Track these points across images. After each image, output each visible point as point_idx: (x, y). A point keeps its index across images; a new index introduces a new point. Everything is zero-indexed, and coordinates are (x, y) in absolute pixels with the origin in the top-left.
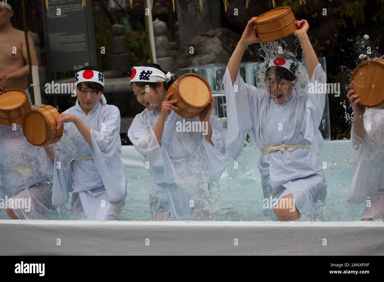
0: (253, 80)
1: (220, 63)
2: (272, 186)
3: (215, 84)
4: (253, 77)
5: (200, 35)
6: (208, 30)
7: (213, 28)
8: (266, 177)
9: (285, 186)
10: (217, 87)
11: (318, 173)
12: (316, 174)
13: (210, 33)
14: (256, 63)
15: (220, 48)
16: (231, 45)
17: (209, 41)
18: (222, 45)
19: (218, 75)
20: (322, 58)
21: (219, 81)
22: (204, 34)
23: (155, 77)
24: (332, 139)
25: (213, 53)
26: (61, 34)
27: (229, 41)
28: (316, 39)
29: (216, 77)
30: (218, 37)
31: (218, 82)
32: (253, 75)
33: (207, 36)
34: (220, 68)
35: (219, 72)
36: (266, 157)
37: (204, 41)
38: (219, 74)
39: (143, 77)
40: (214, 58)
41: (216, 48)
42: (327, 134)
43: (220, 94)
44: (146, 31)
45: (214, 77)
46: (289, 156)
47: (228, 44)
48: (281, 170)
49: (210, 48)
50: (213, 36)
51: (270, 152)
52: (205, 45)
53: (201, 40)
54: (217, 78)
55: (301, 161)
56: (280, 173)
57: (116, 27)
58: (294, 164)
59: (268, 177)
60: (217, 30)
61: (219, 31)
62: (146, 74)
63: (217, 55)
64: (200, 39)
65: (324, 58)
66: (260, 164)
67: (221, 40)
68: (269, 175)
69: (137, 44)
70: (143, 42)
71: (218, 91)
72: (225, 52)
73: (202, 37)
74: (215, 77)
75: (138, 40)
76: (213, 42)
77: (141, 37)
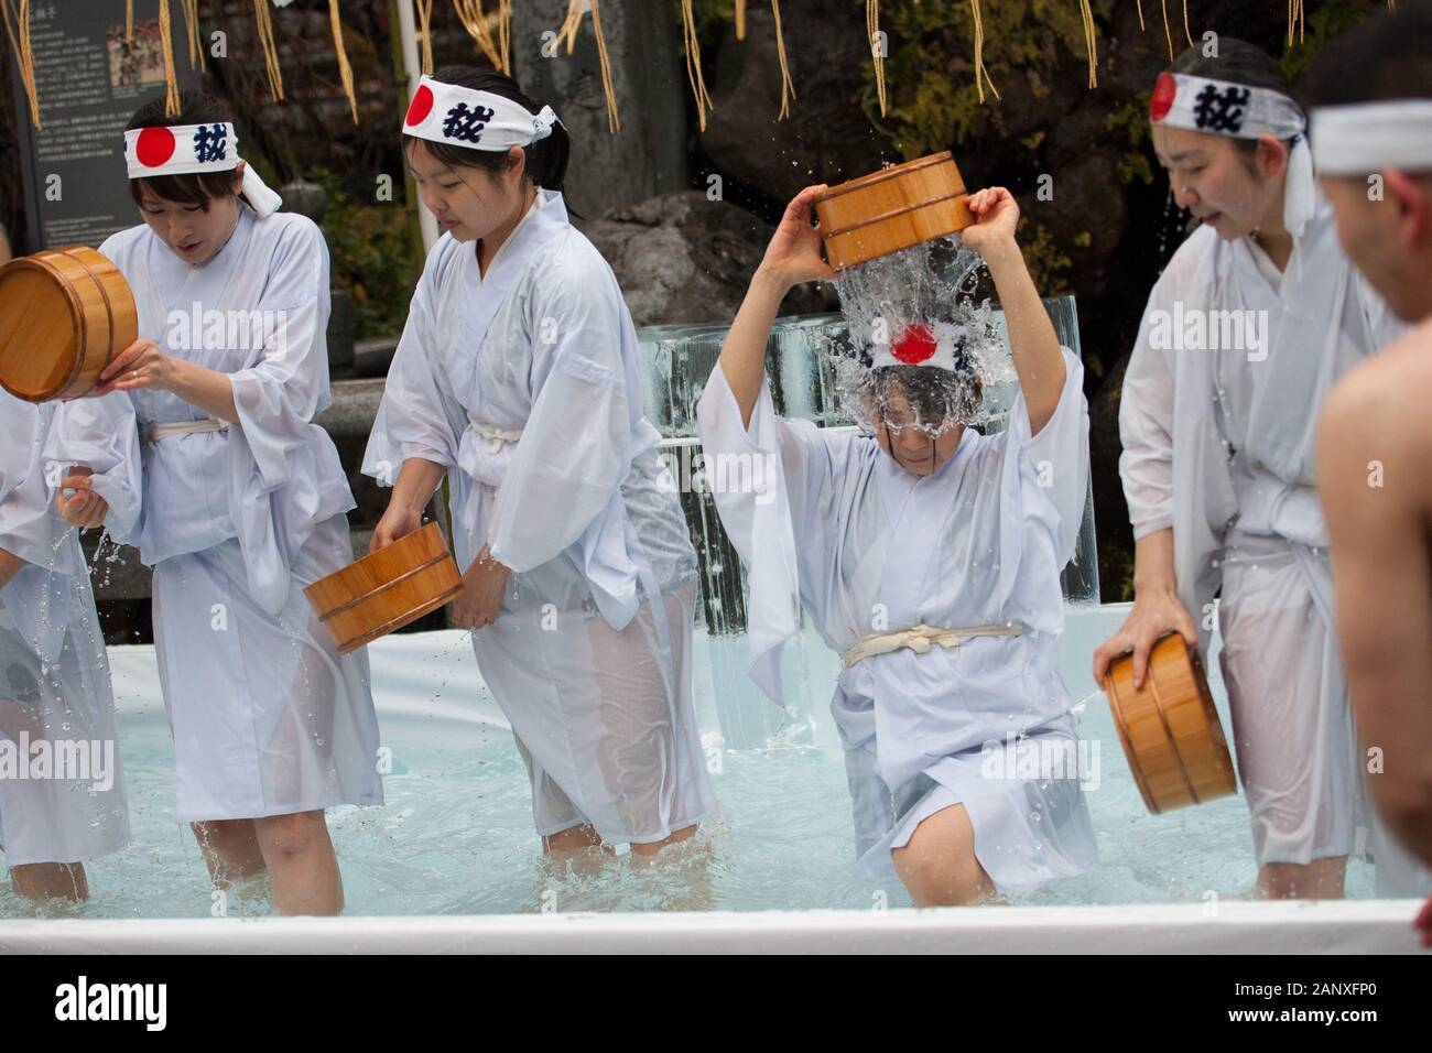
0: (808, 385)
1: (686, 320)
2: (885, 778)
3: (668, 401)
4: (808, 373)
5: (609, 218)
6: (640, 199)
7: (656, 193)
8: (861, 747)
9: (932, 773)
10: (675, 413)
11: (1054, 725)
12: (1047, 726)
13: (647, 209)
14: (819, 322)
15: (687, 267)
16: (725, 254)
17: (642, 239)
18: (692, 255)
19: (679, 366)
20: (1065, 297)
21: (682, 388)
22: (624, 215)
23: (501, 133)
24: (1105, 599)
25: (658, 284)
26: (92, 219)
27: (716, 239)
28: (1041, 228)
29: (670, 375)
30: (678, 224)
31: (679, 392)
32: (810, 363)
33: (635, 221)
34: (687, 340)
35: (683, 357)
36: (861, 672)
37: (626, 242)
38: (682, 362)
39: (456, 127)
40: (663, 303)
41: (670, 266)
42: (1088, 579)
43: (687, 436)
44: (410, 207)
45: (663, 374)
46: (947, 665)
47: (716, 253)
48: (918, 720)
49: (649, 267)
50: (657, 223)
51: (875, 656)
52: (628, 255)
53: (613, 238)
54: (674, 381)
55: (989, 681)
56: (916, 728)
57: (298, 191)
58: (963, 697)
59: (868, 747)
60: (673, 199)
61: (681, 202)
62: (472, 118)
63: (673, 293)
64: (611, 232)
65: (1072, 298)
66: (840, 699)
67: (689, 238)
68: (873, 738)
69: (376, 255)
70: (398, 247)
71: (679, 426)
72: (703, 281)
73: (618, 227)
74: (666, 374)
75: (378, 239)
76: (658, 244)
77: (389, 229)
